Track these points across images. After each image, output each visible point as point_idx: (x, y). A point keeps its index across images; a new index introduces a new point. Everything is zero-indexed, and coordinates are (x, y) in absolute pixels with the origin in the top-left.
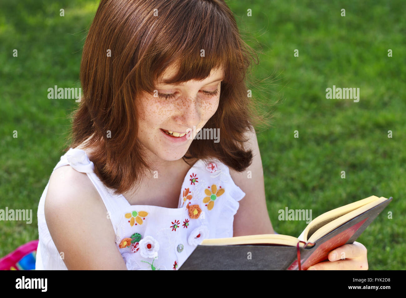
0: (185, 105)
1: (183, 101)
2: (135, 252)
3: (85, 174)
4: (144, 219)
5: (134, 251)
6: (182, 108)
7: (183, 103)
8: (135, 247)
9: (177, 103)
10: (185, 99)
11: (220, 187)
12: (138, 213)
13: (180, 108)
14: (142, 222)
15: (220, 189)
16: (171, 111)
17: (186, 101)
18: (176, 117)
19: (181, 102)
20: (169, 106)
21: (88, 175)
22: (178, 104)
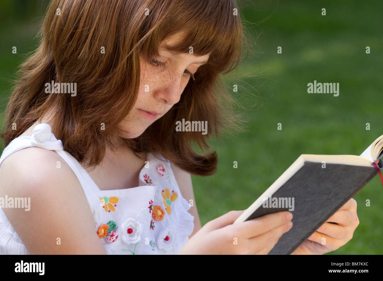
0: (172, 78)
1: (170, 73)
2: (114, 241)
3: (54, 151)
4: (115, 206)
5: (112, 240)
6: (167, 81)
7: (170, 76)
8: (112, 236)
9: (164, 74)
10: (173, 72)
11: (173, 191)
12: (109, 199)
13: (166, 81)
14: (114, 209)
15: (173, 193)
16: (156, 82)
17: (174, 73)
18: (158, 91)
19: (168, 74)
20: (155, 77)
21: (59, 153)
22: (164, 76)
